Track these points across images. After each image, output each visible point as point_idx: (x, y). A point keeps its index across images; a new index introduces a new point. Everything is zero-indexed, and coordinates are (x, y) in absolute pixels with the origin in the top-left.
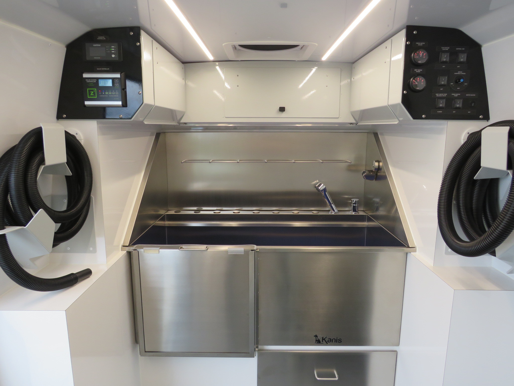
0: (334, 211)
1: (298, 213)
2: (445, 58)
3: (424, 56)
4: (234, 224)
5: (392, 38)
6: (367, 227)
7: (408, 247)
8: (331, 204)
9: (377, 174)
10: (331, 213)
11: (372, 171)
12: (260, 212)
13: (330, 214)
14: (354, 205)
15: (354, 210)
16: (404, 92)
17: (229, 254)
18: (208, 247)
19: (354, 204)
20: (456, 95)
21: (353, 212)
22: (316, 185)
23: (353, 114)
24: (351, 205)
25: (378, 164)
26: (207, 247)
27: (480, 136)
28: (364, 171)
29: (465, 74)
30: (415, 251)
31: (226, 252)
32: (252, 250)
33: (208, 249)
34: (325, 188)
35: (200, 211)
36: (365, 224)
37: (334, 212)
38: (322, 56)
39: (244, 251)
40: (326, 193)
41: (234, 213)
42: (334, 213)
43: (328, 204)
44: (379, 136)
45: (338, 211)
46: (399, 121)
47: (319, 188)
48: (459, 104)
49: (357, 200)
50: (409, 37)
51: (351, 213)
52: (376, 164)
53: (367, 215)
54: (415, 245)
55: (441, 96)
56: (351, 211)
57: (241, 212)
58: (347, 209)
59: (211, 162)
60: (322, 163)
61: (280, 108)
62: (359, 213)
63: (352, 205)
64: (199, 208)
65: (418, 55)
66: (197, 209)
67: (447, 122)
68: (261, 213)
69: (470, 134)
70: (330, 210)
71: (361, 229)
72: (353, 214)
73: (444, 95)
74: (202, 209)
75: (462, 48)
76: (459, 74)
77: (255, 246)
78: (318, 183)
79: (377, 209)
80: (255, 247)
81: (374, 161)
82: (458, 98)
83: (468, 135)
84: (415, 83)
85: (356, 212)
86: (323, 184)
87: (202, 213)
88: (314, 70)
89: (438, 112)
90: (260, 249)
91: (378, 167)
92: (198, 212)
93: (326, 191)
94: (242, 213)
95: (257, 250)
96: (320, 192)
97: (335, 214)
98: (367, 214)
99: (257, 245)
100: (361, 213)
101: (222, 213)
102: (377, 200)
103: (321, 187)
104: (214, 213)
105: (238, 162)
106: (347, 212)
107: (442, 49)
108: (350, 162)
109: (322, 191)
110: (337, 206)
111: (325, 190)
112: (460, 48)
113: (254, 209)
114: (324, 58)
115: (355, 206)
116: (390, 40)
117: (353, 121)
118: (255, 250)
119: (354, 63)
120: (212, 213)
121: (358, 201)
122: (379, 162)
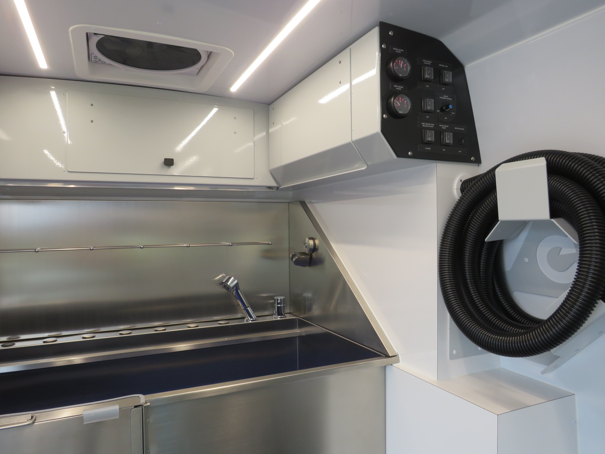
0: (251, 317)
1: (197, 326)
2: (428, 74)
3: (405, 68)
4: (77, 359)
5: (351, 47)
6: (299, 336)
7: (387, 356)
8: (247, 307)
9: (311, 258)
10: (247, 321)
11: (304, 254)
12: (133, 332)
13: (245, 322)
14: (279, 306)
15: (279, 313)
16: (384, 115)
17: (85, 423)
18: (36, 415)
19: (278, 304)
20: (444, 127)
21: (278, 316)
22: (223, 281)
23: (273, 173)
24: (274, 307)
25: (313, 243)
26: (32, 417)
27: (494, 177)
28: (294, 254)
29: (451, 99)
30: (398, 361)
31: (79, 419)
32: (136, 407)
33: (35, 420)
34: (237, 283)
35: (15, 343)
36: (297, 331)
37: (251, 319)
38: (231, 85)
39: (119, 410)
40: (239, 291)
41: (84, 338)
42: (251, 321)
43: (242, 308)
44: (309, 205)
45: (257, 317)
46: (368, 165)
47: (229, 284)
48: (448, 139)
49: (282, 298)
50: (383, 38)
51: (275, 317)
52: (311, 242)
53: (298, 319)
54: (396, 351)
55: (428, 126)
56: (275, 315)
57: (96, 335)
58: (267, 313)
59: (38, 251)
60: (231, 245)
61: (165, 159)
62: (286, 317)
63: (276, 306)
64: (13, 337)
65: (398, 65)
66: (8, 339)
67: (436, 164)
68: (135, 333)
69: (463, 181)
70: (245, 317)
71: (289, 340)
72: (279, 318)
73: (430, 125)
74: (19, 337)
75: (445, 65)
76: (445, 98)
77: (141, 396)
78: (224, 277)
79: (310, 309)
80: (142, 399)
81: (307, 239)
82: (447, 130)
83: (461, 183)
84: (398, 104)
85: (282, 315)
86: (233, 278)
87: (18, 345)
88: (215, 110)
89: (426, 148)
90: (150, 401)
91: (313, 246)
92: (10, 344)
93: (239, 289)
94: (98, 337)
95: (145, 405)
96: (230, 290)
97: (253, 322)
98: (297, 316)
99: (144, 394)
100: (288, 317)
101: (60, 341)
102: (308, 295)
103: (232, 282)
104: (44, 342)
105: (91, 248)
106: (268, 317)
107: (424, 62)
108: (270, 243)
109: (233, 288)
110: (254, 310)
111: (237, 286)
112: (443, 65)
113: (122, 327)
114: (234, 88)
115: (281, 307)
116: (348, 50)
117: (273, 184)
118: (143, 405)
119: (270, 105)
120: (40, 343)
121: (284, 299)
122: (313, 239)
